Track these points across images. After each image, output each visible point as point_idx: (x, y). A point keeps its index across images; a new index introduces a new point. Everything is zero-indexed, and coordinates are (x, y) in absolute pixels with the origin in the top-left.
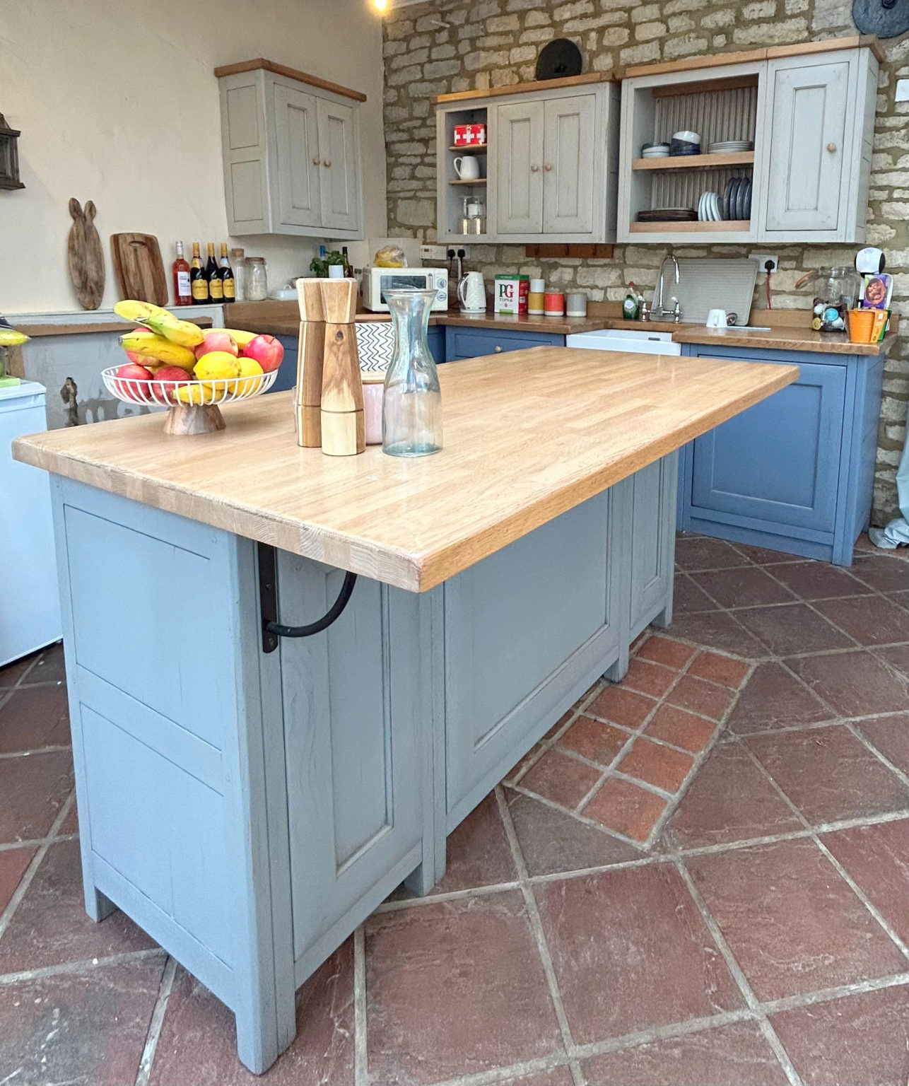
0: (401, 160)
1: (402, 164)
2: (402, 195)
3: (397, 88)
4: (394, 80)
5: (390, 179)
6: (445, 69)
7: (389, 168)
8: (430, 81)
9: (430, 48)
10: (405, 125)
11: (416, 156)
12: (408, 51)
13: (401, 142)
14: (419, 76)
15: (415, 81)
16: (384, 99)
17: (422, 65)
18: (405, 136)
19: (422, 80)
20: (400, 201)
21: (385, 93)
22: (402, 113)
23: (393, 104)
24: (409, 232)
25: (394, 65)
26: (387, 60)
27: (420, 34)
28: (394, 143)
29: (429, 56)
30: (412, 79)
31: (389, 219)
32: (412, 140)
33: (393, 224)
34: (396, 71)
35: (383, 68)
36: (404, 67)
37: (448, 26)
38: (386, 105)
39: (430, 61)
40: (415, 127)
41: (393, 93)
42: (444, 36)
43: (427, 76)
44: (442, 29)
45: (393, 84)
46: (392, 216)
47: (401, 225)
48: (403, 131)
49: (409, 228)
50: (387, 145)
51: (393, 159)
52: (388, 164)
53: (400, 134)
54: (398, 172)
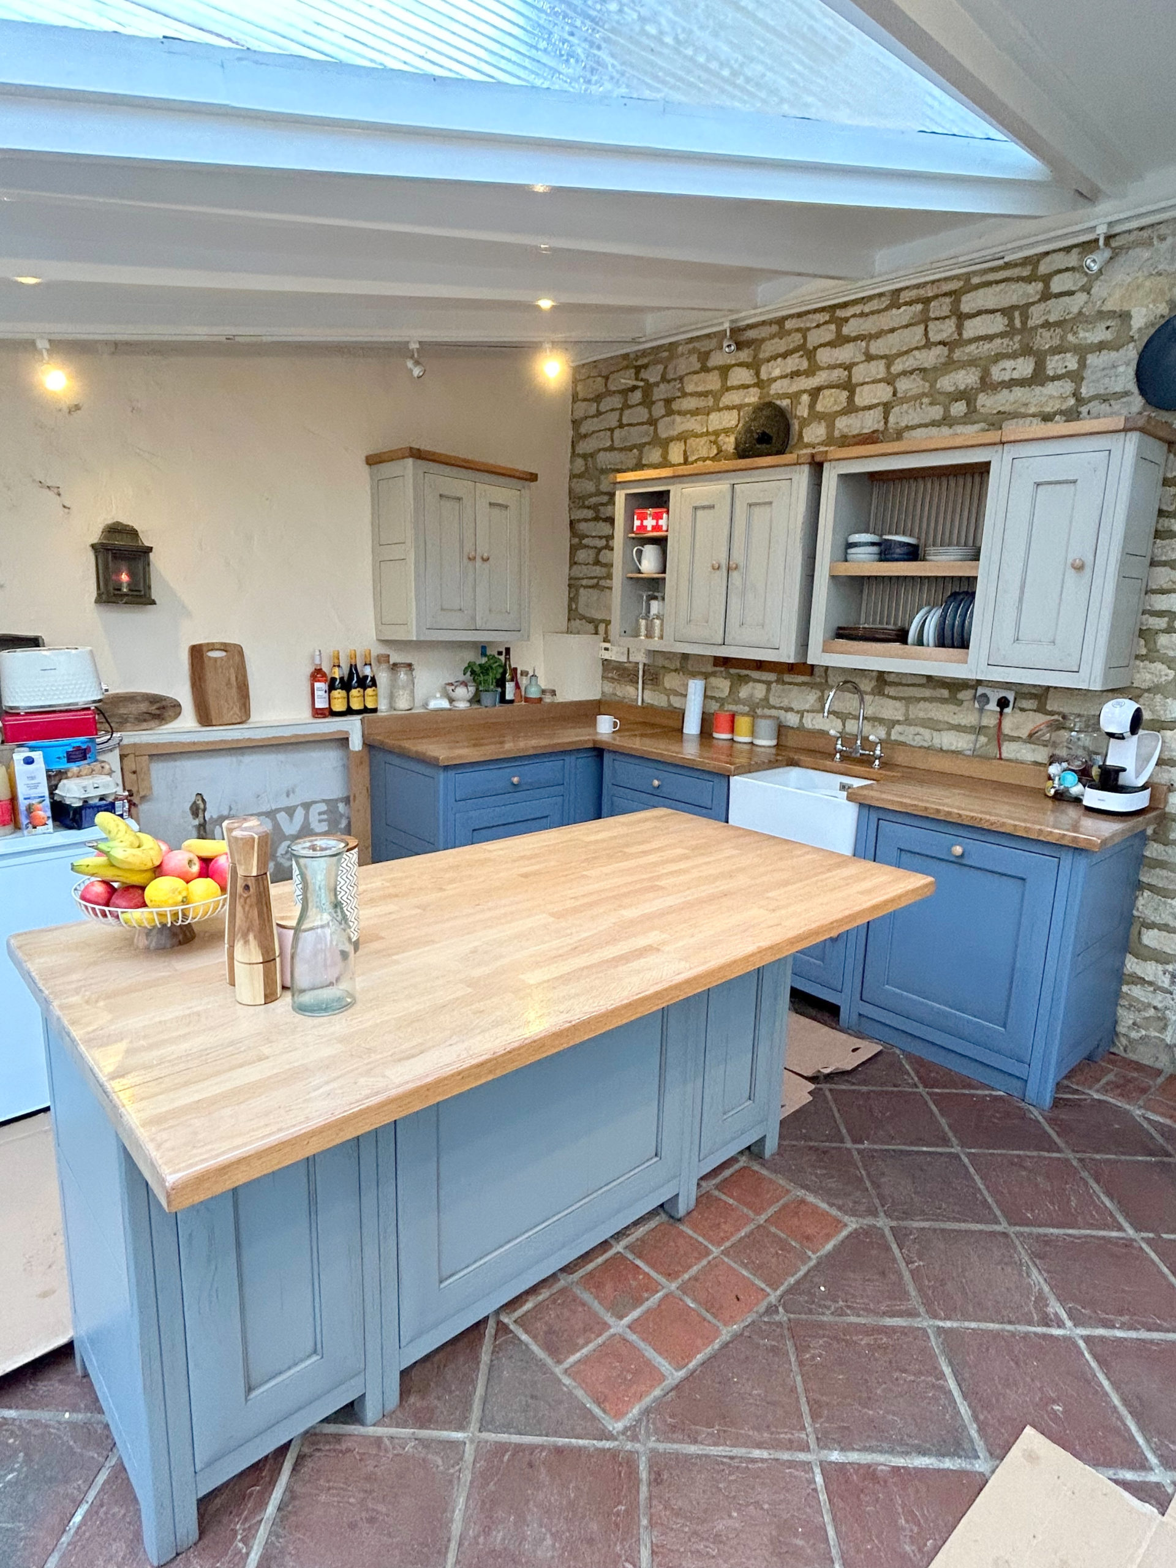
0: (585, 541)
1: (587, 547)
2: (584, 582)
3: (585, 456)
4: (584, 447)
5: (573, 563)
6: (636, 435)
7: (573, 549)
8: (621, 450)
9: (622, 409)
10: (593, 500)
11: (600, 537)
12: (599, 413)
13: (586, 520)
14: (608, 444)
15: (605, 450)
16: (571, 470)
17: (612, 430)
18: (590, 514)
19: (611, 449)
20: (582, 590)
21: (572, 462)
22: (589, 486)
23: (579, 476)
24: (591, 627)
25: (583, 430)
26: (576, 423)
27: (612, 393)
28: (579, 521)
29: (620, 420)
30: (601, 446)
31: (570, 610)
32: (597, 519)
33: (573, 614)
34: (585, 436)
35: (571, 433)
36: (593, 432)
37: (641, 384)
38: (573, 476)
39: (621, 426)
40: (602, 504)
41: (580, 462)
42: (637, 396)
43: (617, 444)
44: (634, 388)
45: (581, 452)
46: (574, 606)
47: (583, 617)
48: (589, 508)
49: (591, 621)
50: (571, 522)
51: (577, 540)
52: (571, 546)
53: (586, 511)
54: (582, 555)
